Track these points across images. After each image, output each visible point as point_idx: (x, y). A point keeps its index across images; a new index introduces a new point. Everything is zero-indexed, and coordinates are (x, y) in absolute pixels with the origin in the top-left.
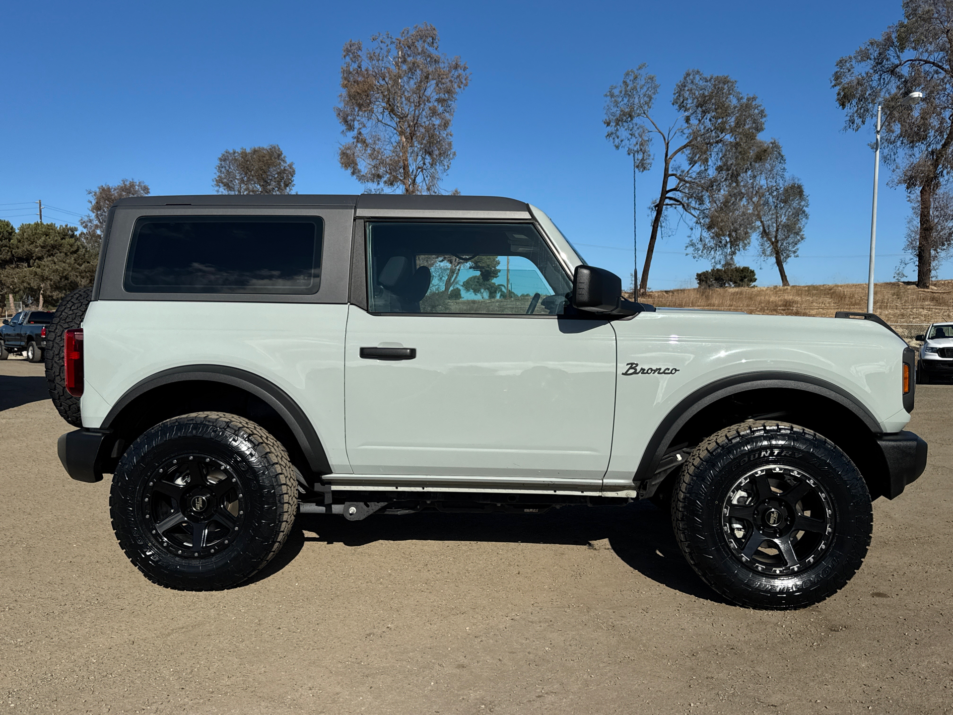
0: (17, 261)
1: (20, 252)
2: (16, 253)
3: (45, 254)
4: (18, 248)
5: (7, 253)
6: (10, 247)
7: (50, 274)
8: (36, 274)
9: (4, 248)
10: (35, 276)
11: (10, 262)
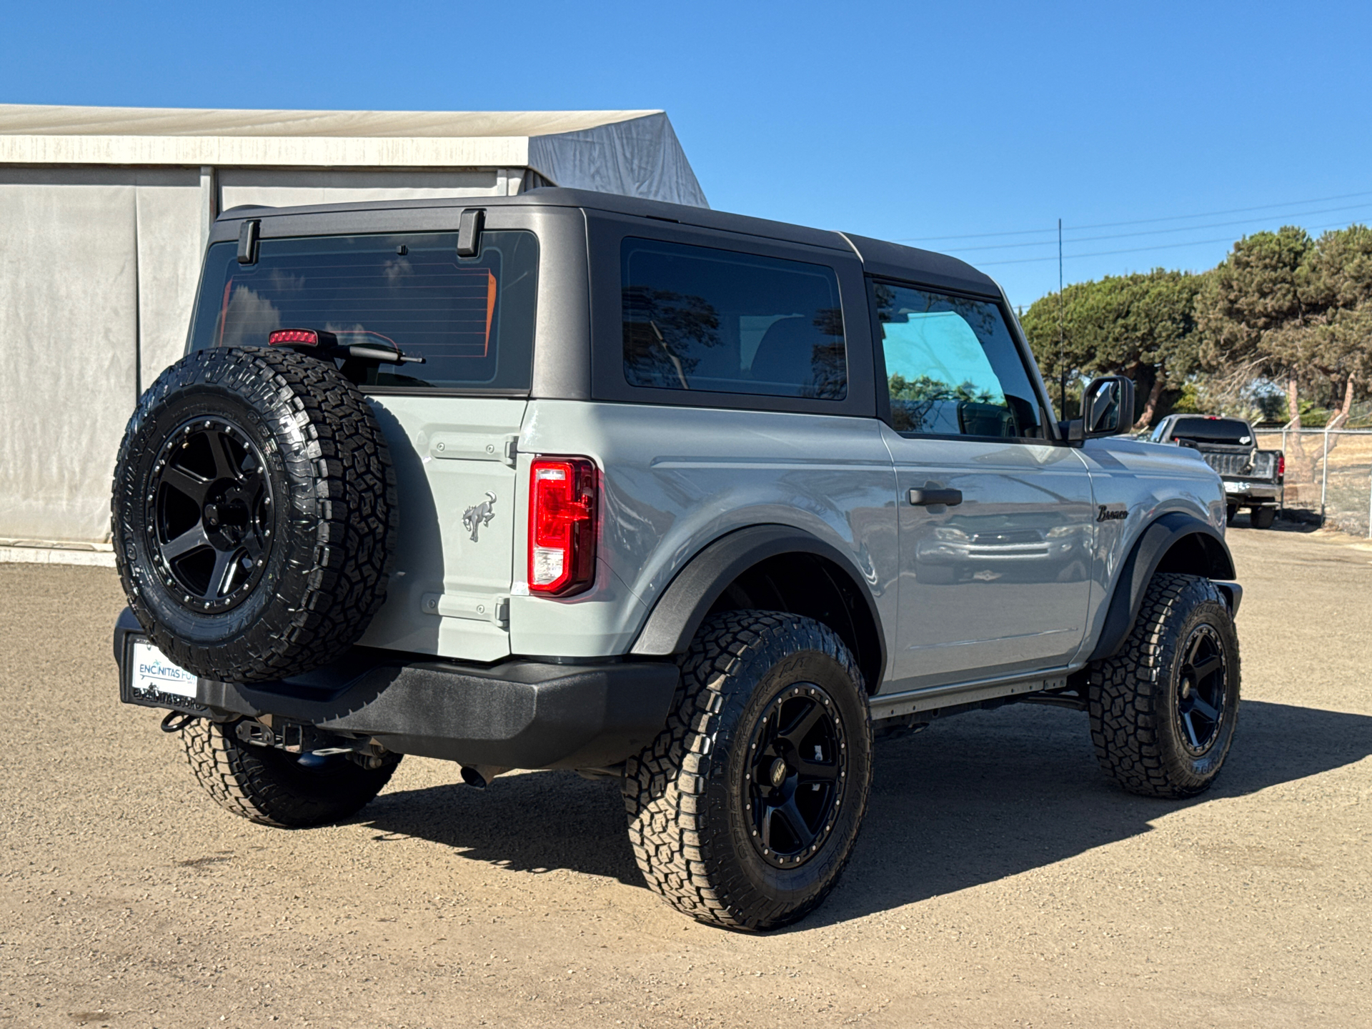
0: (1308, 312)
1: (1310, 292)
2: (1303, 294)
3: (1361, 294)
4: (1308, 283)
5: (1285, 296)
6: (1292, 283)
7: (1361, 337)
8: (1333, 338)
9: (1279, 286)
10: (1331, 342)
11: (1292, 313)
